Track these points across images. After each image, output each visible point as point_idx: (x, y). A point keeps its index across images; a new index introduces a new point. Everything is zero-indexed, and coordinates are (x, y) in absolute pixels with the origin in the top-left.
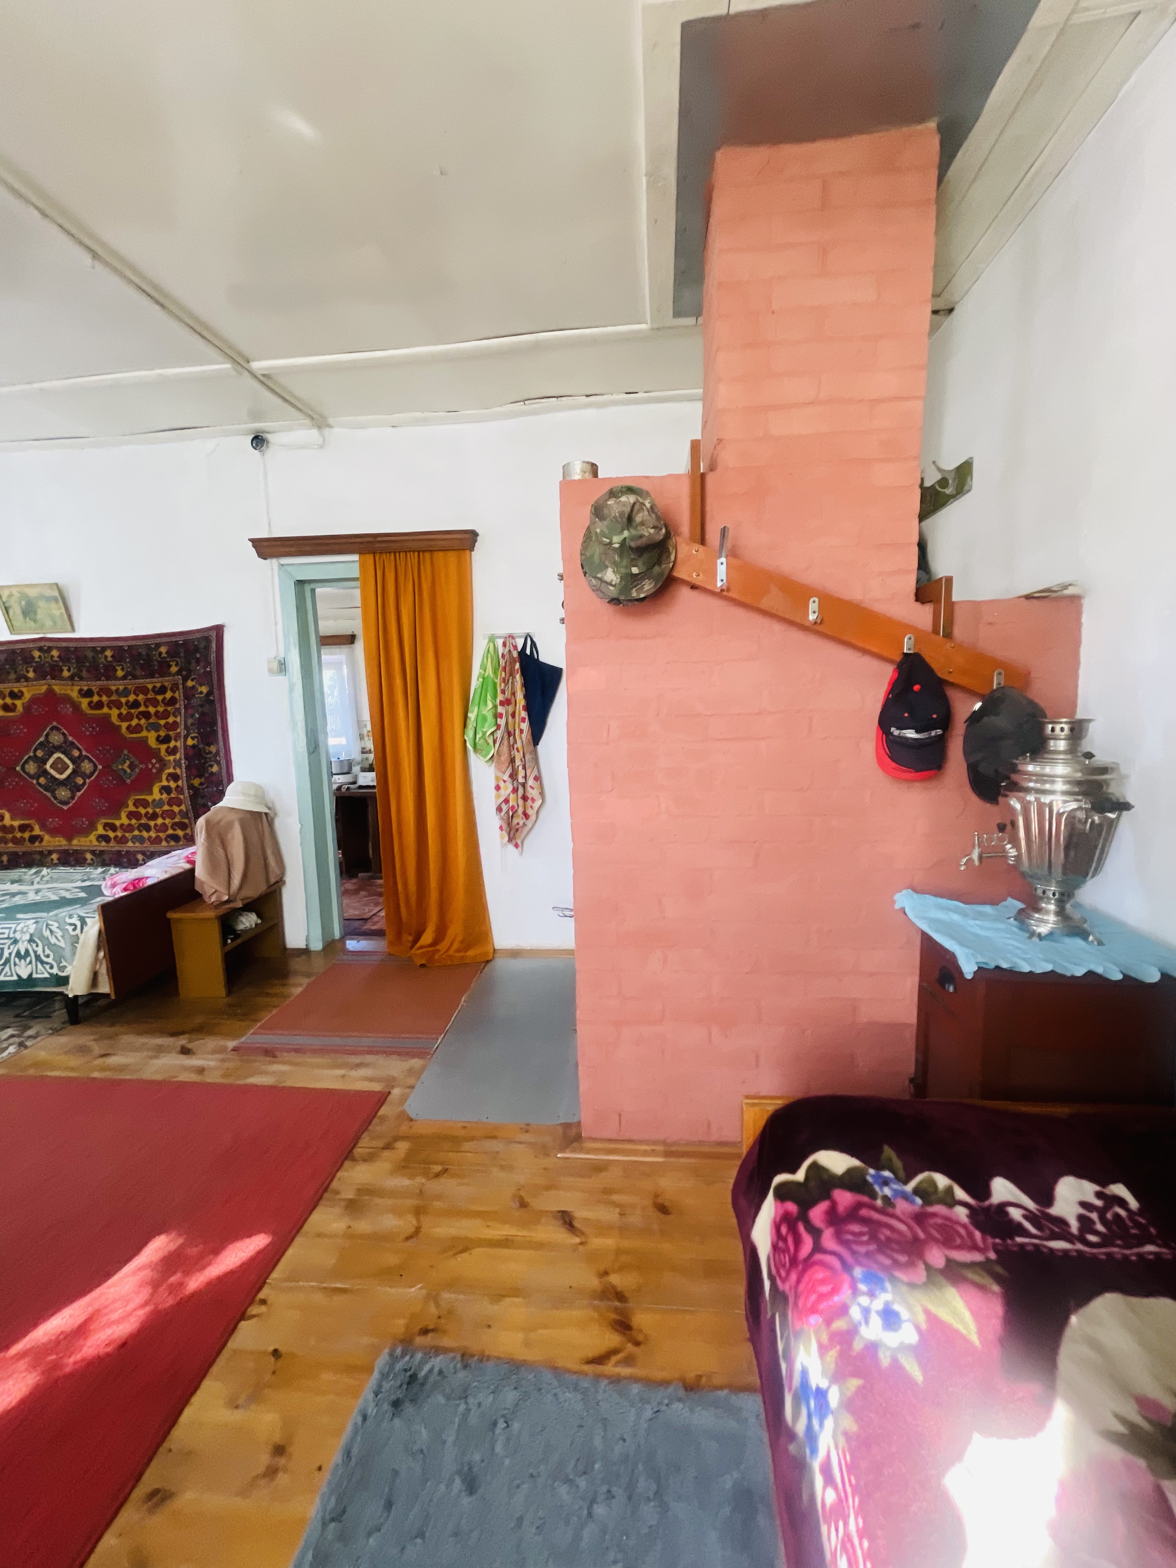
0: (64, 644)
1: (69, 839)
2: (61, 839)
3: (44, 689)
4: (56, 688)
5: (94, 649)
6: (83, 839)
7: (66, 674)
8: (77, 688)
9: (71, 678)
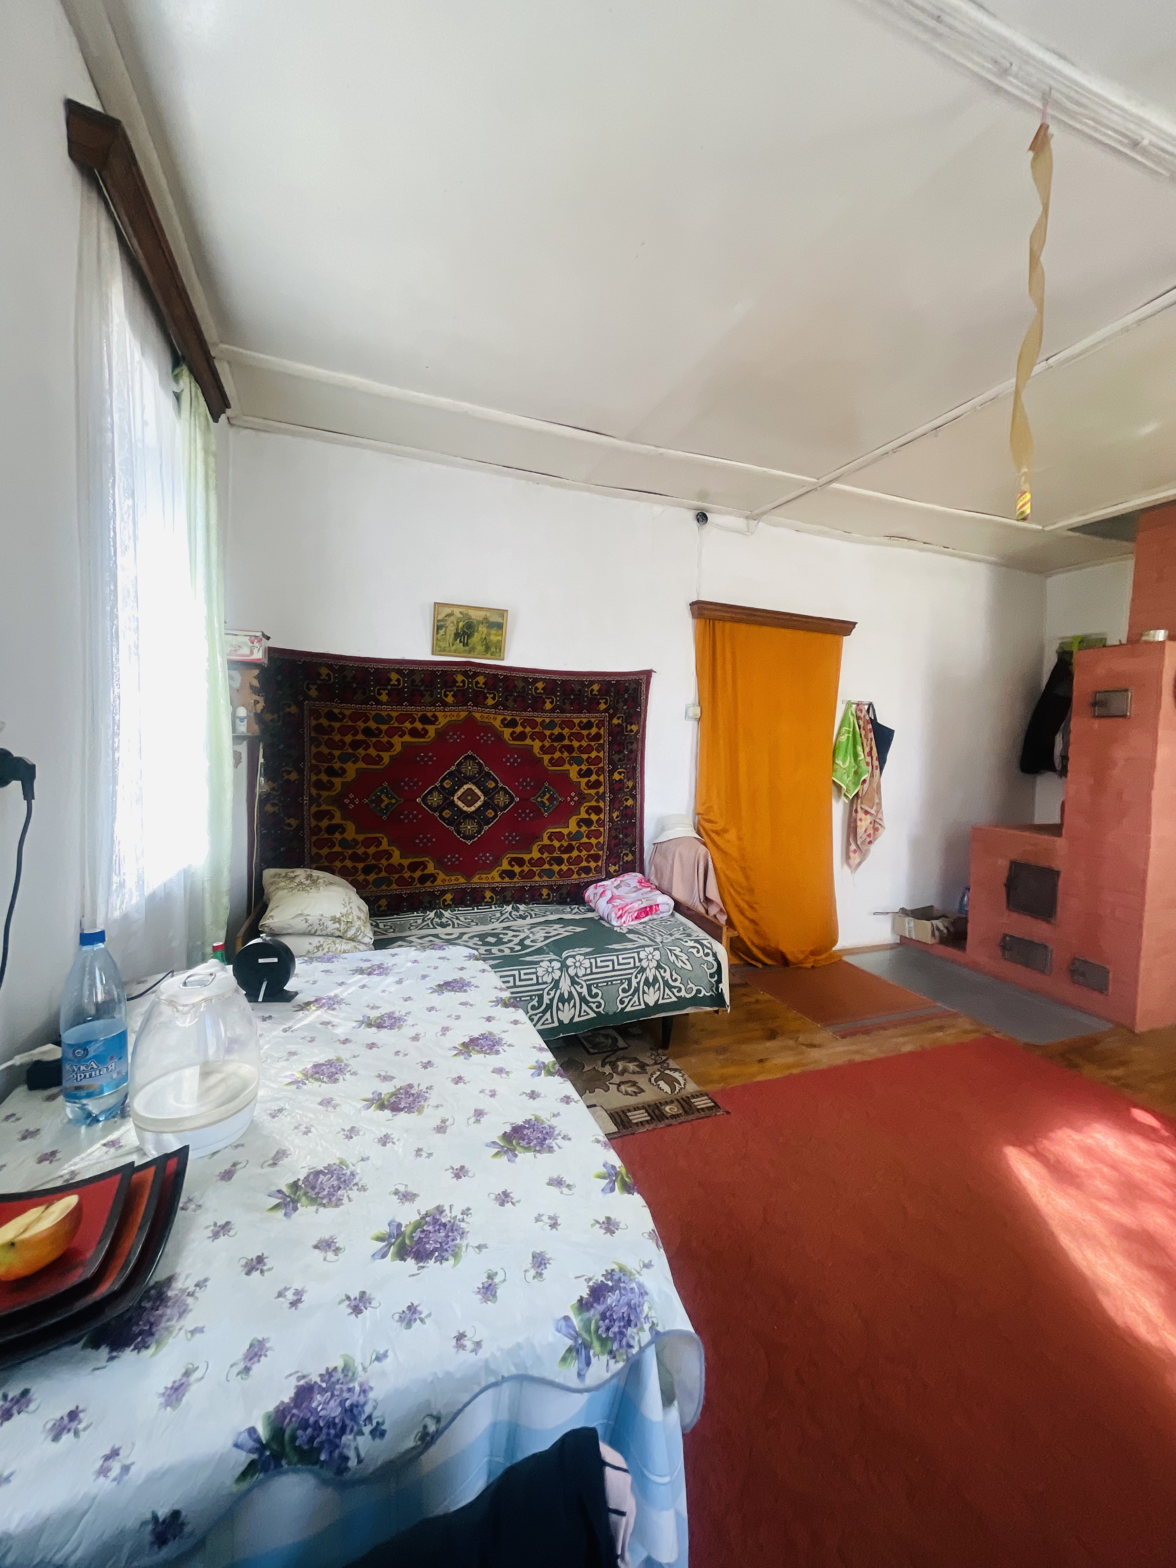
0: (493, 672)
1: (469, 876)
2: (459, 877)
3: (463, 715)
4: (477, 715)
5: (525, 679)
6: (484, 876)
7: (490, 702)
8: (500, 718)
9: (495, 706)
